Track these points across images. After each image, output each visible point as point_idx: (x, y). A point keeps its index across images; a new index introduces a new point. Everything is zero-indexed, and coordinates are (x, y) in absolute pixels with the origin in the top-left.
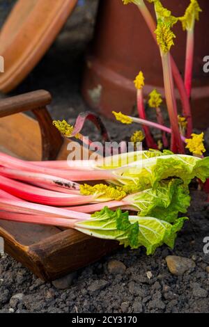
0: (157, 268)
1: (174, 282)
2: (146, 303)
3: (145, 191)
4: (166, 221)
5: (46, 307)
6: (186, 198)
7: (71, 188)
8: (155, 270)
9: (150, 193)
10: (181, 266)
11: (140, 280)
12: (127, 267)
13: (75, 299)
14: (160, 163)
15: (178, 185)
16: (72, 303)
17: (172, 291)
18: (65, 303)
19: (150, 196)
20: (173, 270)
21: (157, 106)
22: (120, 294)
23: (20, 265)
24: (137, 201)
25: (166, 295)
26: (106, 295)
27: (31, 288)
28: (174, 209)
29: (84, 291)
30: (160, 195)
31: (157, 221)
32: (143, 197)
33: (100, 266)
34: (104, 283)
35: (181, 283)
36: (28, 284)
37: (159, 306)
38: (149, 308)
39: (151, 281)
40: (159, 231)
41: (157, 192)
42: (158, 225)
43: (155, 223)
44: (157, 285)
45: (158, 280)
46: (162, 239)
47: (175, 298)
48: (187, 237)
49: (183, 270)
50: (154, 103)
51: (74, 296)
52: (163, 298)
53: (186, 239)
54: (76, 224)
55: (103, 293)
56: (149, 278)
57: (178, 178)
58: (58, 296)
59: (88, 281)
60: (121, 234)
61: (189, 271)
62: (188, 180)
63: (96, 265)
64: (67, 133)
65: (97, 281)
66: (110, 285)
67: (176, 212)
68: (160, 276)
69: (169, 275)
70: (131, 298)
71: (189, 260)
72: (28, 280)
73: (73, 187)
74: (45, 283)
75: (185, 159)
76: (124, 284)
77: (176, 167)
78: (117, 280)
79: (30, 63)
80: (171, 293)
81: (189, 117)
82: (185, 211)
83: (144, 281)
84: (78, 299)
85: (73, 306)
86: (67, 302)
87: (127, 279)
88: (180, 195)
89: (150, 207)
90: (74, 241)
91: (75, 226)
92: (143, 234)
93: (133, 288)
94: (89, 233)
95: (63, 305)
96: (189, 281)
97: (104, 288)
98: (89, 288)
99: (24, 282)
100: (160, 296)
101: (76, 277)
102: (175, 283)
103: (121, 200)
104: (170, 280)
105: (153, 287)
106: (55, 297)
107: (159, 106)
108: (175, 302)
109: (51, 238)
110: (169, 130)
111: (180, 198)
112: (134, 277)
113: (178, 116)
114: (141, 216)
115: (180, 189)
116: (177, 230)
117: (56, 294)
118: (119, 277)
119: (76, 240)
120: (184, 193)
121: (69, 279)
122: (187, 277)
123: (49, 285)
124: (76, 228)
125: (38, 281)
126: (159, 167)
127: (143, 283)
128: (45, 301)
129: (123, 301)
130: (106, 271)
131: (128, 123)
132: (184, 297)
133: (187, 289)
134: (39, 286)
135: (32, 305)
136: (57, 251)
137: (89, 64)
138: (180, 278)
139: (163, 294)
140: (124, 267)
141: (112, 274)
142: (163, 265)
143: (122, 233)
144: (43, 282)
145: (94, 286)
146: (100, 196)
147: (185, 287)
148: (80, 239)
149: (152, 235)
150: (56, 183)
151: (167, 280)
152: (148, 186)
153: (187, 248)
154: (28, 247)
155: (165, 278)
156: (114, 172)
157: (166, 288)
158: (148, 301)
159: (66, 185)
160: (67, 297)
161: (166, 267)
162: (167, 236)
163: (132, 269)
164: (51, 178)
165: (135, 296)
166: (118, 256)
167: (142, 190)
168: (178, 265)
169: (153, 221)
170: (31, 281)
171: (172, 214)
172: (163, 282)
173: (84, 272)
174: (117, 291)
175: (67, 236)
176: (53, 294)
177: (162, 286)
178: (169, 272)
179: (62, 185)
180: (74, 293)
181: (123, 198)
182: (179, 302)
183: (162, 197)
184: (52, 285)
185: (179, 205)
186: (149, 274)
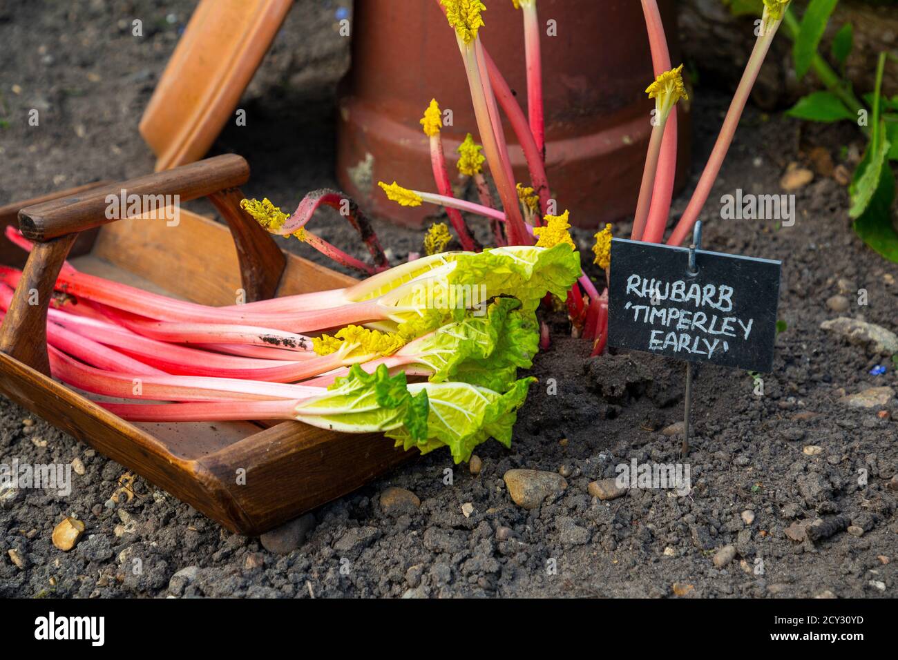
0: (487, 497)
1: (522, 521)
2: (459, 564)
3: (441, 330)
4: (492, 389)
5: (244, 587)
6: (529, 337)
7: (297, 347)
8: (481, 500)
9: (453, 333)
10: (536, 488)
11: (449, 522)
12: (422, 500)
13: (307, 569)
14: (465, 263)
15: (510, 312)
16: (301, 576)
17: (515, 537)
18: (286, 577)
19: (452, 339)
20: (518, 496)
21: (476, 170)
22: (404, 551)
23: (191, 512)
24: (426, 354)
25: (502, 546)
26: (374, 556)
27: (217, 556)
28: (507, 363)
29: (326, 551)
30: (474, 333)
31: (470, 389)
32: (440, 343)
33: (365, 502)
34: (370, 531)
35: (537, 521)
36: (210, 548)
37: (487, 568)
38: (465, 572)
39: (471, 522)
40: (476, 410)
41: (466, 328)
42: (472, 397)
43: (467, 393)
44: (484, 527)
45: (486, 518)
46: (480, 424)
47: (521, 550)
48: (551, 433)
49: (541, 495)
50: (470, 165)
51: (305, 563)
52: (497, 553)
53: (548, 437)
54: (298, 409)
55: (368, 553)
56: (467, 515)
57: (511, 297)
58: (272, 565)
59: (335, 530)
60: (391, 417)
61: (553, 497)
62: (533, 301)
63: (356, 501)
64: (272, 224)
65: (355, 530)
66: (383, 535)
67: (512, 369)
68: (490, 511)
69: (509, 506)
70: (427, 557)
71: (552, 475)
72: (208, 540)
73: (301, 345)
74: (247, 544)
75: (519, 255)
76: (415, 533)
77: (499, 271)
78: (399, 526)
79: (214, 114)
80: (513, 540)
81: (543, 187)
82: (527, 364)
83: (458, 523)
84: (314, 568)
85: (303, 581)
86: (291, 575)
87: (421, 523)
88: (516, 331)
89: (453, 360)
90: (297, 446)
91: (296, 414)
92: (443, 419)
93: (431, 538)
94: (325, 424)
95: (282, 581)
96: (553, 516)
97: (371, 543)
98: (338, 546)
99: (200, 544)
100: (489, 549)
101: (312, 528)
102: (525, 523)
103: (393, 354)
104: (512, 517)
105: (476, 533)
106: (264, 567)
107: (480, 172)
108: (521, 557)
109: (246, 440)
110: (501, 215)
111: (518, 337)
112: (437, 517)
113: (518, 186)
114: (436, 382)
115: (515, 318)
116: (512, 406)
117: (267, 559)
118: (405, 520)
119: (301, 444)
120: (523, 326)
121: (296, 529)
122: (549, 508)
123: (255, 547)
124: (299, 418)
125: (231, 542)
126: (463, 273)
127: (456, 528)
128: (242, 576)
129: (409, 564)
130: (377, 512)
131: (414, 204)
132: (540, 547)
133: (548, 531)
134: (233, 551)
135: (214, 585)
136: (260, 468)
137: (345, 114)
138: (535, 512)
139: (496, 544)
140: (416, 500)
141: (389, 516)
142: (498, 489)
143: (392, 414)
144: (242, 541)
145: (348, 539)
146: (351, 353)
147: (543, 529)
148: (311, 441)
149: (460, 419)
150: (265, 340)
151: (506, 517)
152: (447, 318)
153: (553, 455)
154: (194, 462)
155: (500, 514)
156: (380, 302)
157: (502, 531)
158: (464, 560)
159: (286, 342)
160: (289, 566)
161: (505, 494)
162: (492, 419)
163: (431, 502)
164: (253, 333)
165: (437, 554)
166: (403, 479)
167: (434, 328)
168: (528, 487)
169: (461, 391)
170: (216, 542)
171: (503, 373)
172: (496, 522)
173: (330, 516)
174: (398, 546)
175: (279, 436)
176: (260, 562)
177: (494, 531)
178: (513, 502)
179: (277, 343)
180: (307, 557)
181: (397, 350)
182: (529, 556)
183: (478, 337)
184: (261, 548)
185: (515, 353)
186: (467, 509)
